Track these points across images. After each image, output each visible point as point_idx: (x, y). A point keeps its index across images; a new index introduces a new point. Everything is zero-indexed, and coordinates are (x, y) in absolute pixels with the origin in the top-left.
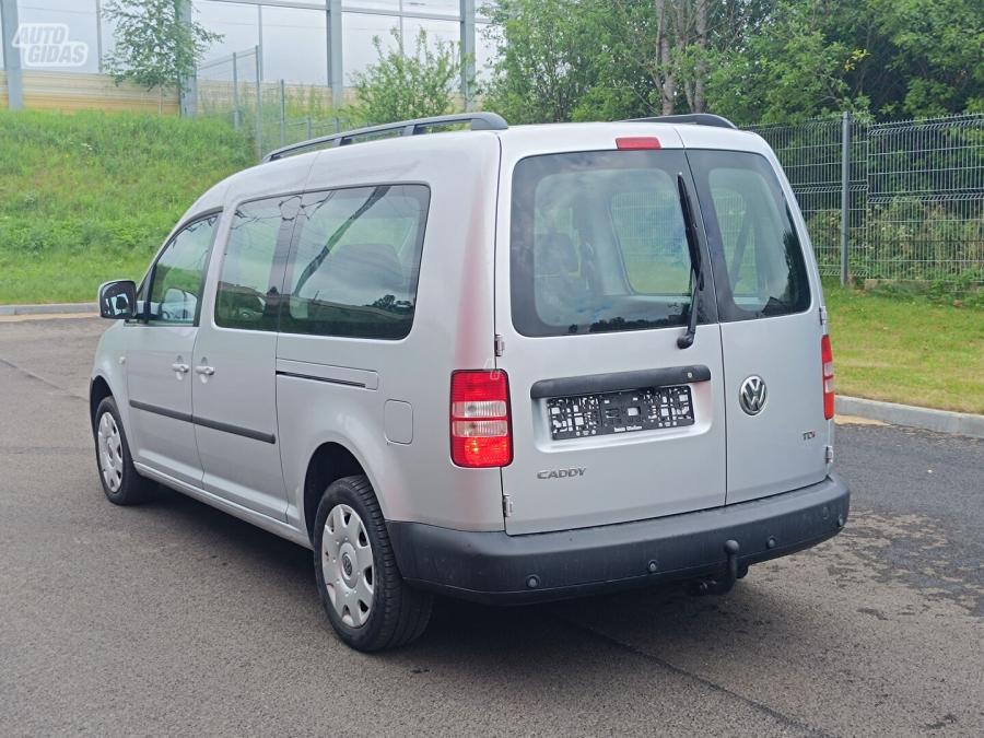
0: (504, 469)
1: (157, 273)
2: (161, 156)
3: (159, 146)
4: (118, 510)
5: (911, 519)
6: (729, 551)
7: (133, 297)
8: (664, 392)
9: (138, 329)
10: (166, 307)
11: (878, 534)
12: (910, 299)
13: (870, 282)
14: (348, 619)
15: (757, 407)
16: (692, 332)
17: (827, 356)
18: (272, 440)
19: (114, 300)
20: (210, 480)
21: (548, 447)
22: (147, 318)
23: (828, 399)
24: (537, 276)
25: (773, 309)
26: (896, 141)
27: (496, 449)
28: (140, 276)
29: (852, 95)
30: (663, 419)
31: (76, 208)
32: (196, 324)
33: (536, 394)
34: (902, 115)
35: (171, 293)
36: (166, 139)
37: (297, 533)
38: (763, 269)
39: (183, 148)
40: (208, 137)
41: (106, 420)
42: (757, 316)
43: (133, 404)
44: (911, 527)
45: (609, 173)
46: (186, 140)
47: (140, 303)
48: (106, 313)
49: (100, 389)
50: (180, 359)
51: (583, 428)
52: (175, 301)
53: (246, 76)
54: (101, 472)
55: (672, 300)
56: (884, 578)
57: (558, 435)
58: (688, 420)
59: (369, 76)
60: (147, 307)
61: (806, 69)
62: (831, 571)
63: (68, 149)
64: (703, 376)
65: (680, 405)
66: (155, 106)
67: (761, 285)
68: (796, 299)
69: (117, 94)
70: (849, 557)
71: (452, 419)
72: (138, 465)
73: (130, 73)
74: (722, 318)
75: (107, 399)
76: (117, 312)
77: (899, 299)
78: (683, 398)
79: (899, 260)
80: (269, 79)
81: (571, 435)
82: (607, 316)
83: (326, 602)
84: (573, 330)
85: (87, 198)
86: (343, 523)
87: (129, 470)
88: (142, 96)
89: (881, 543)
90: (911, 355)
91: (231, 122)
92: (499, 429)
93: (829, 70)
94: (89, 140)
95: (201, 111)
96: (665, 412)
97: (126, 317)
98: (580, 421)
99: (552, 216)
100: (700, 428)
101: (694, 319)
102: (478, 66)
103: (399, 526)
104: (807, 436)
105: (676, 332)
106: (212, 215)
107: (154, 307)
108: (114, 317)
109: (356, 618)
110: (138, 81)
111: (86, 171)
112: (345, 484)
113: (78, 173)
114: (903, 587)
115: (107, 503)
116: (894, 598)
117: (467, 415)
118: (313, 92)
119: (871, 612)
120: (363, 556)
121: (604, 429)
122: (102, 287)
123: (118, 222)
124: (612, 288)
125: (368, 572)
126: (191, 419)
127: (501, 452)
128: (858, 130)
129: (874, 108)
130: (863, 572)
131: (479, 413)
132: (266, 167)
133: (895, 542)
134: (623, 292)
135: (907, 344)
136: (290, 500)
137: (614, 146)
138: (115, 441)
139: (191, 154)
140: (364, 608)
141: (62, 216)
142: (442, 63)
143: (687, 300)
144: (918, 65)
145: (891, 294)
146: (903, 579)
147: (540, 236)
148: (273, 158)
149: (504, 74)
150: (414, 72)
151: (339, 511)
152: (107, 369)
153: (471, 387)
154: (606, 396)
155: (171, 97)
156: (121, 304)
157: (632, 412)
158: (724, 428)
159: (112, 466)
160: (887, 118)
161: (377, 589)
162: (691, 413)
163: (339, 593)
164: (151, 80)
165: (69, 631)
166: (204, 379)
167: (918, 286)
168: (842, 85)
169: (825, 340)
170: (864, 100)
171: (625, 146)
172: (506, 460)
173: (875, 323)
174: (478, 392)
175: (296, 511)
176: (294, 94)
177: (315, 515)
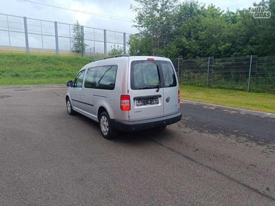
0: (129, 111)
1: (76, 79)
2: (80, 63)
3: (79, 61)
4: (70, 116)
5: (189, 117)
6: (164, 124)
7: (72, 83)
8: (154, 99)
9: (73, 88)
10: (77, 85)
11: (185, 120)
12: (188, 85)
13: (182, 83)
14: (104, 134)
15: (168, 101)
16: (159, 89)
17: (179, 93)
18: (93, 106)
19: (69, 84)
20: (84, 111)
21: (136, 107)
22: (74, 86)
23: (179, 100)
24: (135, 81)
25: (170, 86)
26: (186, 62)
27: (128, 108)
28: (73, 80)
29: (180, 55)
30: (154, 103)
31: (67, 70)
32: (82, 87)
33: (134, 99)
34: (187, 58)
35: (78, 83)
36: (80, 61)
37: (97, 120)
38: (169, 80)
39: (83, 62)
40: (87, 60)
41: (68, 102)
42: (168, 87)
43: (72, 100)
44: (189, 119)
45: (146, 64)
46: (83, 61)
47: (73, 84)
48: (68, 85)
49: (67, 97)
50: (79, 93)
51: (142, 104)
52: (79, 84)
53: (92, 51)
54: (68, 110)
55: (155, 84)
56: (186, 127)
57: (137, 105)
58: (158, 103)
59: (110, 52)
60: (74, 85)
61: (174, 51)
62: (178, 126)
63: (66, 61)
64: (160, 96)
65: (157, 101)
66: (79, 56)
67: (169, 82)
68: (174, 84)
69: (73, 54)
70: (181, 123)
71: (121, 103)
72: (73, 109)
73: (75, 51)
74: (163, 87)
75: (68, 99)
76: (70, 85)
77: (186, 85)
78: (157, 100)
79: (186, 79)
80: (96, 52)
81: (140, 106)
82: (145, 87)
83: (101, 131)
84: (140, 89)
85: (68, 69)
86: (104, 119)
87: (72, 110)
88: (77, 54)
89: (185, 121)
90: (188, 93)
91: (90, 58)
92: (128, 105)
93: (177, 52)
94: (69, 60)
95: (86, 57)
96: (154, 102)
97: (71, 86)
98: (141, 103)
99: (137, 71)
100: (160, 104)
101: (159, 87)
102: (126, 51)
103: (112, 120)
104: (176, 106)
105: (156, 89)
106: (84, 70)
107: (75, 84)
108: (69, 86)
109: (106, 134)
110: (76, 52)
111: (68, 65)
112: (104, 113)
113: (67, 65)
114: (189, 128)
115: (68, 115)
116: (187, 130)
117: (123, 102)
118: (102, 54)
119: (185, 132)
120: (107, 124)
121: (145, 104)
122: (67, 81)
123: (73, 73)
124: (146, 83)
125: (107, 127)
126: (81, 102)
127: (129, 108)
128: (181, 60)
129: (183, 57)
130: (183, 126)
131: (125, 102)
132: (93, 63)
133: (187, 121)
134: (147, 83)
135: (188, 91)
136: (96, 115)
137: (147, 60)
138: (70, 105)
139: (84, 63)
140: (107, 132)
141: (65, 71)
142: (121, 50)
143: (158, 84)
144: (189, 51)
145: (185, 84)
146: (189, 127)
147: (135, 74)
148: (93, 62)
149: (130, 52)
150: (117, 51)
151: (103, 117)
152: (68, 94)
153: (124, 98)
154: (145, 99)
155: (81, 54)
156: (70, 84)
157: (149, 102)
158: (163, 104)
159: (69, 109)
160: (185, 59)
161: (109, 129)
162: (158, 102)
163: (103, 130)
164: (78, 52)
165: (60, 135)
166: (83, 96)
167: (189, 83)
168: (179, 54)
169: (179, 91)
170: (182, 56)
171: (149, 60)
172: (129, 109)
173: (183, 88)
174: (125, 99)
175: (96, 117)
176: (100, 54)
177: (100, 117)
